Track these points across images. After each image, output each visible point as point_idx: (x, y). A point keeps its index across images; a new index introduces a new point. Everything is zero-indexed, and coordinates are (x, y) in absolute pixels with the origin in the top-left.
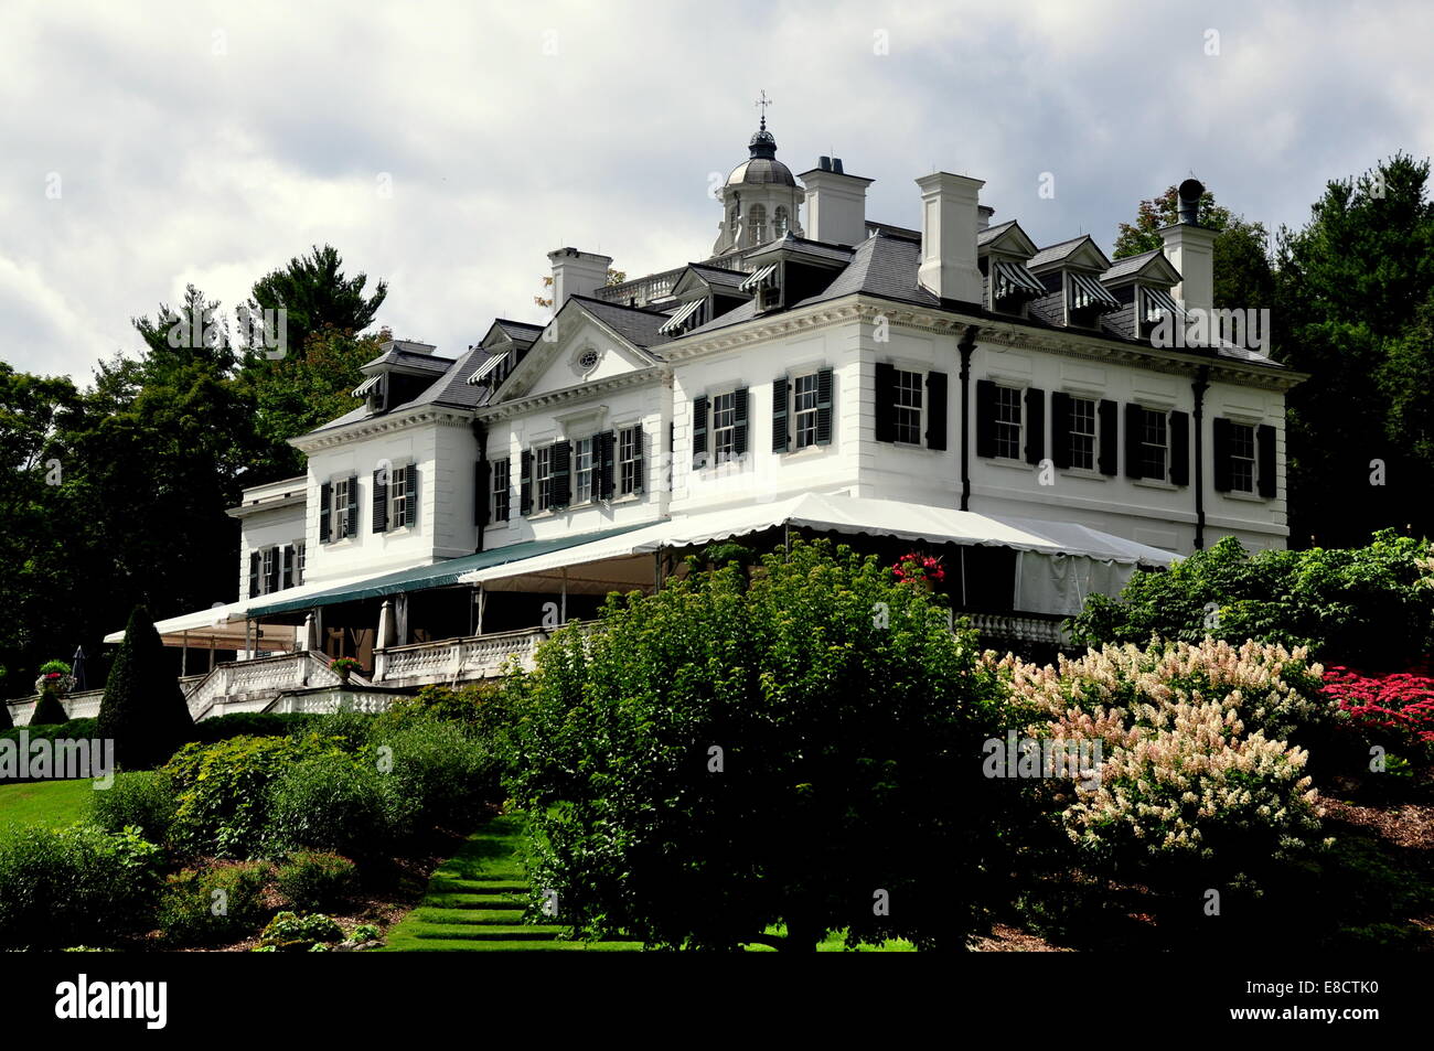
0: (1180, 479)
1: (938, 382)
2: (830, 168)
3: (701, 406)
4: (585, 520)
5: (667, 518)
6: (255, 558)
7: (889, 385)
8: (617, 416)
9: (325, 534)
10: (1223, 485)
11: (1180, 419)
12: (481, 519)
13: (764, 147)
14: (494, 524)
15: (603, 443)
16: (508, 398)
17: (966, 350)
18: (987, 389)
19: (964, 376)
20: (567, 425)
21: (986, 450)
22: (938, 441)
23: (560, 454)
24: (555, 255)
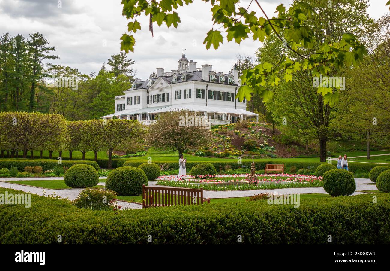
0: (233, 101)
1: (204, 90)
2: (192, 61)
3: (176, 92)
4: (161, 104)
5: (171, 105)
6: (117, 105)
7: (198, 91)
8: (166, 91)
9: (128, 104)
10: (239, 101)
11: (233, 94)
12: (148, 103)
13: (184, 56)
14: (150, 104)
15: (164, 95)
16: (152, 88)
17: (207, 86)
18: (210, 91)
19: (207, 90)
20: (159, 91)
21: (210, 98)
22: (203, 97)
23: (158, 96)
24: (157, 68)
